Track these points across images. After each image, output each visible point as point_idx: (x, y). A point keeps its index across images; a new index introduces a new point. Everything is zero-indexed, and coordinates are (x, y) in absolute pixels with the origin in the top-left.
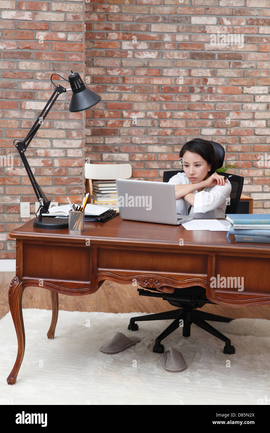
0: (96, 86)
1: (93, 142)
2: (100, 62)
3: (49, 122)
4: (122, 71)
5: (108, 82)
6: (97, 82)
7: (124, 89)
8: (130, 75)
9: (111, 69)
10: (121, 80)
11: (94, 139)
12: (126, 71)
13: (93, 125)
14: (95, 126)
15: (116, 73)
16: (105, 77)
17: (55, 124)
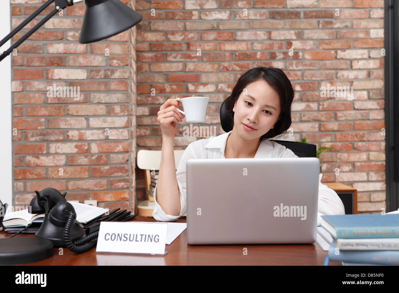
0: (154, 54)
1: (152, 124)
2: (159, 26)
3: (84, 94)
4: (185, 36)
5: (169, 49)
6: (155, 49)
7: (189, 57)
8: (195, 41)
9: (173, 33)
10: (184, 47)
11: (153, 120)
12: (191, 35)
13: (152, 102)
14: (153, 104)
15: (178, 38)
16: (166, 43)
17: (92, 97)
